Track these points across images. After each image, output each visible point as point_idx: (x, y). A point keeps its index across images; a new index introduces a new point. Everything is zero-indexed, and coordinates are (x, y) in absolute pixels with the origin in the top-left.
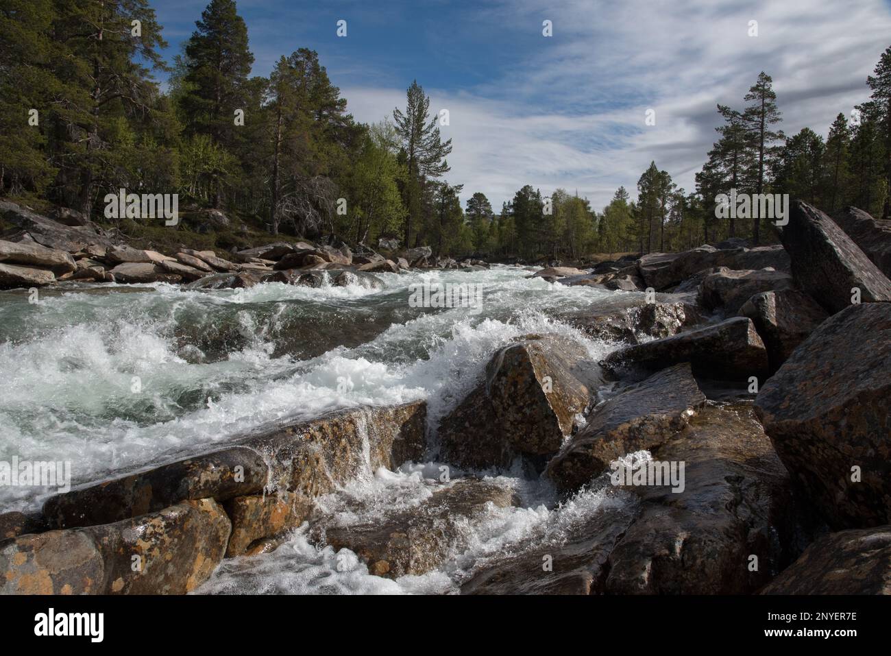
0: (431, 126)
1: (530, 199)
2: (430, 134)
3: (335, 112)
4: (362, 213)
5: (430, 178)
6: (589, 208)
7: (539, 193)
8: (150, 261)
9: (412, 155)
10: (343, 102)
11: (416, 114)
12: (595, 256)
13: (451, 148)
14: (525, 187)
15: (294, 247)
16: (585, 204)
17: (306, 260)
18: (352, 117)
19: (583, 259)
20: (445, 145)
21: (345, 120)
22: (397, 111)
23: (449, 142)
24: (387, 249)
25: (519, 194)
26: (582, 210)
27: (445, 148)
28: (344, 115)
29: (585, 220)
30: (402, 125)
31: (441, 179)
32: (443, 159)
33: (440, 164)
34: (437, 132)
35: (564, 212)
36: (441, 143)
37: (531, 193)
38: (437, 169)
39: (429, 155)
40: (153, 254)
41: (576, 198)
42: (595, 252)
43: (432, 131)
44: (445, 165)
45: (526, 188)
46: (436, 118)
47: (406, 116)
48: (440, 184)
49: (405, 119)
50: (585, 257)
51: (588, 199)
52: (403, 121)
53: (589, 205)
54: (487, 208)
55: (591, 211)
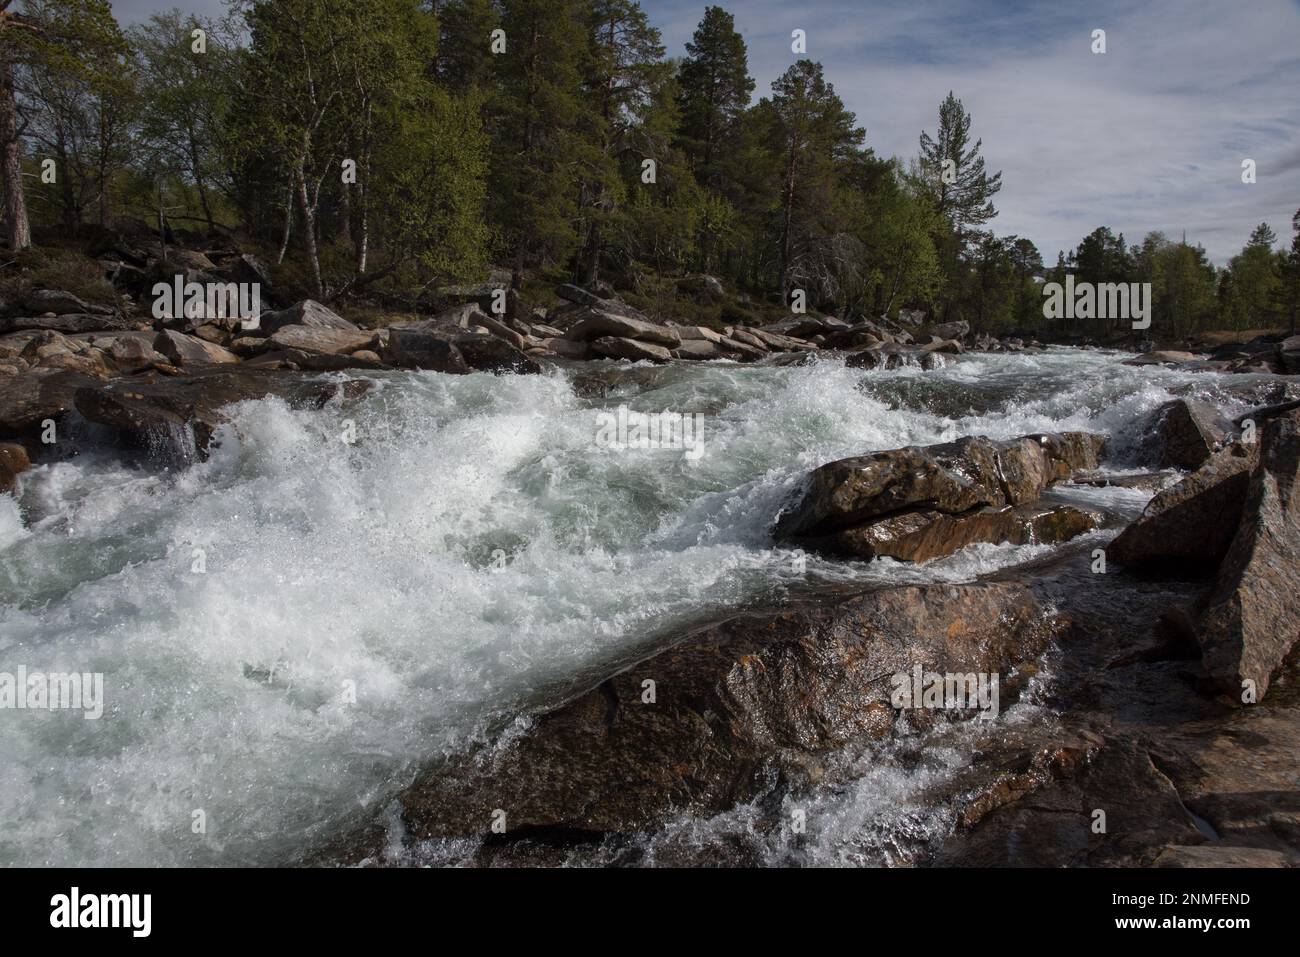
0: (972, 154)
1: (1105, 247)
2: (970, 166)
3: (850, 146)
4: (882, 277)
5: (969, 227)
6: (1205, 261)
7: (1121, 239)
8: (704, 338)
9: (943, 195)
10: (861, 133)
11: (952, 138)
12: (1211, 335)
13: (1000, 184)
14: (1098, 230)
15: (824, 322)
16: (1197, 255)
17: (858, 339)
18: (872, 152)
19: (1191, 339)
20: (991, 181)
21: (863, 155)
22: (925, 136)
23: (997, 176)
24: (909, 324)
25: (1088, 240)
26: (1191, 265)
27: (992, 185)
28: (861, 148)
29: (1196, 280)
30: (930, 154)
31: (984, 228)
32: (987, 200)
33: (983, 208)
34: (981, 162)
35: (1163, 268)
36: (987, 179)
37: (1107, 238)
38: (979, 214)
39: (966, 195)
40: (705, 331)
41: (1183, 246)
42: (1211, 329)
43: (973, 161)
44: (990, 208)
45: (1100, 233)
46: (979, 144)
47: (937, 142)
48: (984, 235)
49: (936, 147)
50: (1195, 336)
51: (1203, 247)
52: (932, 150)
53: (1205, 256)
54: (1035, 262)
55: (1207, 265)
